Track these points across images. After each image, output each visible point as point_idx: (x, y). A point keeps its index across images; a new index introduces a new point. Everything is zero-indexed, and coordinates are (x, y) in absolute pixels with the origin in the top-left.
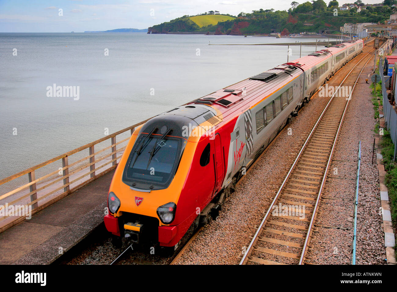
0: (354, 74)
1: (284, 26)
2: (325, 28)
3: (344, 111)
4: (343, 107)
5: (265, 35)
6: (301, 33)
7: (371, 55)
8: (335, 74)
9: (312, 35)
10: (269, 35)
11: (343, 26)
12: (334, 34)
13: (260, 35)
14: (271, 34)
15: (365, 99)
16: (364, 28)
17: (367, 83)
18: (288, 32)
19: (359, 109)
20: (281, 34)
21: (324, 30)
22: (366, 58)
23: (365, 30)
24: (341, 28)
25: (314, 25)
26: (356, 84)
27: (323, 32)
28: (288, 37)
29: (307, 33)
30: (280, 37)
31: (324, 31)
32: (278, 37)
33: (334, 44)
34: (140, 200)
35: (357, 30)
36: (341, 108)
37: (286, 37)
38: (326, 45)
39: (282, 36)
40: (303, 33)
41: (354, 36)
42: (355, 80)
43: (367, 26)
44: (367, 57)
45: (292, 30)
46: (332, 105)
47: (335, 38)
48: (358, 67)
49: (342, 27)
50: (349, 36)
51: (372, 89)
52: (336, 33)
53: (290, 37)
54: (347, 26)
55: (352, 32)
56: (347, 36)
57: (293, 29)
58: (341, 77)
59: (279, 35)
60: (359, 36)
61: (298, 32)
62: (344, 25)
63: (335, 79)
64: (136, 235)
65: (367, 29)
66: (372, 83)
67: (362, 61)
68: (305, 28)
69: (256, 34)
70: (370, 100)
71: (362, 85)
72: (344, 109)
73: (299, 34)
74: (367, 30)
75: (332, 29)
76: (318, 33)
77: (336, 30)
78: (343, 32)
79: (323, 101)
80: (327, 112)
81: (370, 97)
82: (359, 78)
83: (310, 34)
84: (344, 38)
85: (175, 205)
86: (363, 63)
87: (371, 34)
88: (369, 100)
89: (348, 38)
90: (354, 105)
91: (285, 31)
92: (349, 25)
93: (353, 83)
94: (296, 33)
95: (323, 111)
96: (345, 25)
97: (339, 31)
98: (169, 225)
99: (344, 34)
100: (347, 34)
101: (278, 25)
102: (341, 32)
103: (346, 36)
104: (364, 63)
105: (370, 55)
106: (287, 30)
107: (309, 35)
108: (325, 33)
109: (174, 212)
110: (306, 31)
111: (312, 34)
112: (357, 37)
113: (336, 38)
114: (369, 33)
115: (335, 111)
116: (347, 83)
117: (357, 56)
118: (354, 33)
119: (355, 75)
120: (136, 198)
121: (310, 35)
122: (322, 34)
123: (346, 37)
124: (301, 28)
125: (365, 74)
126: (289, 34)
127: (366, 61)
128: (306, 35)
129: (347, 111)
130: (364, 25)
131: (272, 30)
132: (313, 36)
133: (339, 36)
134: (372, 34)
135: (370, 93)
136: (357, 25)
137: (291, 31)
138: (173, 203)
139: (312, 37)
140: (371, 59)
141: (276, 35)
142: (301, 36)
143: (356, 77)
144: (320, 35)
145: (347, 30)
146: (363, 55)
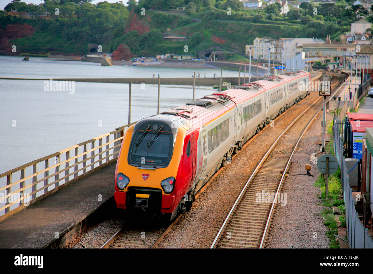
0: (280, 151)
1: (118, 38)
2: (213, 46)
3: (261, 239)
4: (257, 231)
5: (75, 58)
6: (158, 57)
7: (314, 109)
8: (244, 147)
9: (185, 61)
10: (85, 58)
11: (252, 44)
12: (233, 61)
13: (61, 56)
14: (88, 56)
15: (306, 213)
16: (299, 50)
17: (309, 174)
18: (129, 52)
19: (294, 235)
20: (112, 57)
21: (212, 51)
22: (304, 118)
23: (298, 53)
24: (248, 47)
25: (188, 38)
26: (286, 177)
27: (208, 55)
28: (129, 65)
29: (172, 57)
30: (110, 64)
31: (210, 54)
32: (105, 64)
33: (234, 83)
34: (147, 176)
35: (283, 54)
36: (253, 233)
37: (123, 65)
38: (215, 84)
39: (115, 62)
40: (162, 56)
41: (276, 68)
42: (283, 168)
43: (304, 45)
44: (306, 115)
45: (139, 48)
46: (234, 227)
47: (235, 71)
48: (288, 137)
49: (249, 45)
50: (266, 66)
51: (321, 189)
52: (236, 58)
53: (135, 63)
54: (261, 44)
55: (273, 58)
56: (262, 65)
57: (140, 46)
58: (251, 160)
59: (108, 58)
60: (288, 67)
61: (152, 54)
62: (255, 41)
63: (239, 164)
64: (146, 201)
65: (304, 51)
66: (320, 174)
67: (295, 123)
68: (167, 45)
69: (51, 54)
70: (318, 215)
71: (299, 178)
72: (262, 236)
73: (155, 57)
74: (304, 54)
75: (228, 50)
76: (197, 57)
77: (237, 51)
78: (252, 57)
79: (213, 216)
80: (223, 243)
81: (317, 209)
82: (291, 163)
83: (179, 58)
84: (254, 69)
85: (175, 178)
86: (299, 128)
87: (312, 63)
88: (314, 215)
89: (263, 71)
90: (283, 227)
91: (122, 51)
92: (265, 42)
93: (278, 174)
94: (148, 55)
95: (213, 242)
96: (257, 41)
97: (243, 52)
98: (169, 194)
99: (255, 61)
100: (262, 62)
101: (105, 35)
102: (248, 57)
103: (260, 67)
104: (301, 128)
105: (312, 111)
106: (127, 47)
107: (176, 61)
108: (213, 59)
109: (174, 184)
110: (171, 52)
111: (184, 58)
112: (284, 68)
113: (238, 71)
114: (309, 60)
115: (242, 240)
116: (265, 173)
117: (286, 111)
118: (277, 60)
119: (283, 155)
120: (143, 175)
121: (180, 61)
122: (206, 60)
123: (259, 69)
124: (159, 45)
125: (303, 154)
126: (133, 57)
127: (305, 124)
128: (171, 60)
129: (267, 240)
130: (297, 44)
131: (91, 46)
132: (186, 64)
133: (244, 66)
134: (315, 64)
135: (316, 199)
136: (282, 42)
137: (136, 51)
138: (173, 177)
139: (184, 65)
140: (315, 120)
141: (101, 58)
142: (158, 63)
143: (283, 161)
144: (201, 62)
145: (261, 53)
146: (298, 111)
